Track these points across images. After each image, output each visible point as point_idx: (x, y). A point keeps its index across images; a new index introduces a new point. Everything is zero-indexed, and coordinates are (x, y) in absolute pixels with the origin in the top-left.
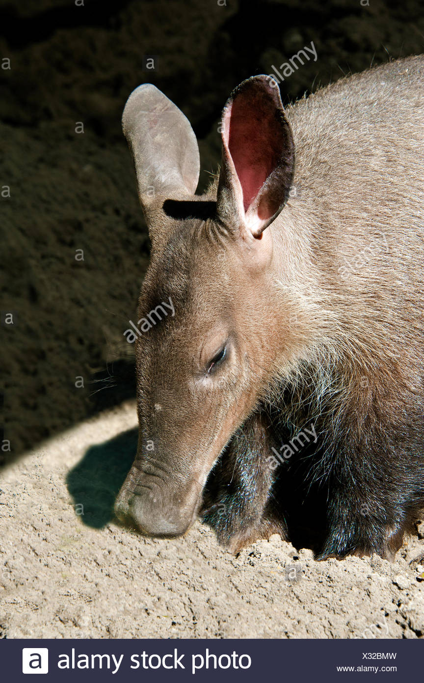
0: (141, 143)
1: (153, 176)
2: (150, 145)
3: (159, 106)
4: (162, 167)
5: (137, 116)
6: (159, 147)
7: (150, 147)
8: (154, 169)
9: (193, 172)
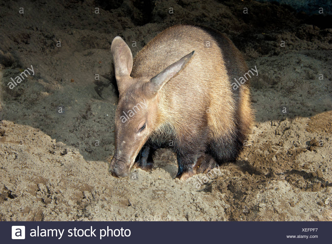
0: (117, 59)
1: (120, 71)
2: (119, 60)
3: (122, 44)
4: (123, 68)
5: (115, 48)
6: (122, 61)
7: (119, 61)
8: (120, 68)
9: (131, 67)
